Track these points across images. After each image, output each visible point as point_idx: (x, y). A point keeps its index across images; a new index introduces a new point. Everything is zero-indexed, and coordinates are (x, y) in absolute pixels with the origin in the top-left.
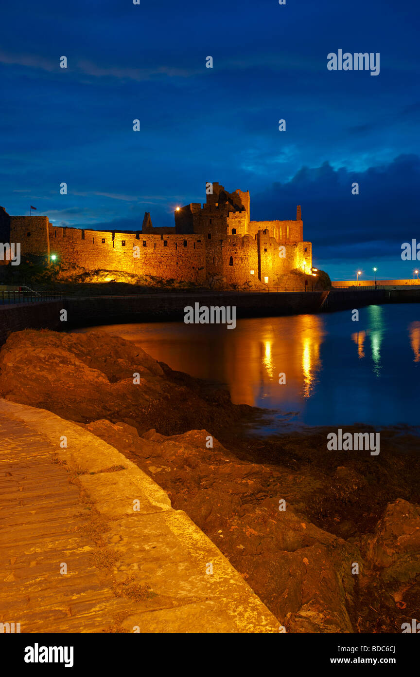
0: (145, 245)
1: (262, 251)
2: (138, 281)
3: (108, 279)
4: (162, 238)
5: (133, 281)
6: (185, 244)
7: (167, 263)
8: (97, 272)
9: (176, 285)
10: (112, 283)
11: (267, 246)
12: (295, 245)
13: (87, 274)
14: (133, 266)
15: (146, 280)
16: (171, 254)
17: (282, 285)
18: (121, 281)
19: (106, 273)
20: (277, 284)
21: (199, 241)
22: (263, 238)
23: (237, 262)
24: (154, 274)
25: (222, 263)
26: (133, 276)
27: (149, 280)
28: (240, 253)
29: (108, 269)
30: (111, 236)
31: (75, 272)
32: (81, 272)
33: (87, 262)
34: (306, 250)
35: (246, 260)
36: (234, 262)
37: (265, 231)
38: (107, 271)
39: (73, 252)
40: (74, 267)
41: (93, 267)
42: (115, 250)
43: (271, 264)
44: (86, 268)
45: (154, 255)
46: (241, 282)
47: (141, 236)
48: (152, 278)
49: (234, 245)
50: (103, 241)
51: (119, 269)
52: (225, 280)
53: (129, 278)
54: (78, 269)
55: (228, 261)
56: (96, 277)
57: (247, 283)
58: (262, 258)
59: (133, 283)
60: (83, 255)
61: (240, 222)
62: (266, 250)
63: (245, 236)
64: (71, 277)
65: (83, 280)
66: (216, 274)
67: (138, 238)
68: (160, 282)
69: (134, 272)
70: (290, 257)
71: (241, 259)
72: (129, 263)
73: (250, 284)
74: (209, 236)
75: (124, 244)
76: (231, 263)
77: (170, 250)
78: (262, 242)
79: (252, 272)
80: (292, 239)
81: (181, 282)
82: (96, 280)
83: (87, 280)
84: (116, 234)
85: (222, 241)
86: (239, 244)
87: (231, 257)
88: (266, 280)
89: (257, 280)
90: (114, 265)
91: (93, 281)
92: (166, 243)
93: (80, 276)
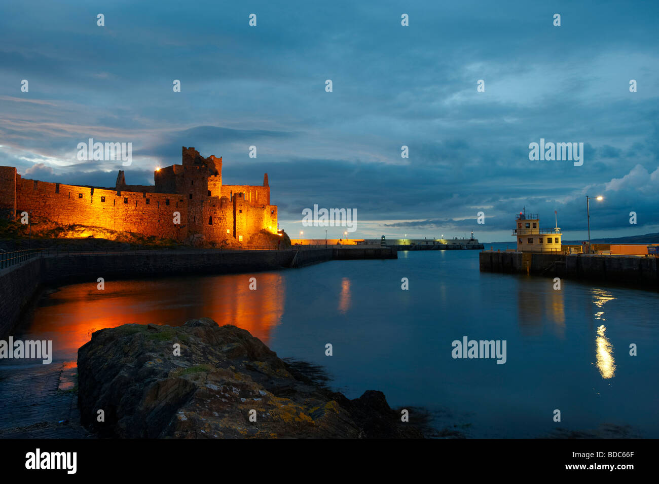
0: (126, 202)
1: (237, 212)
2: (118, 237)
3: (85, 235)
4: (144, 196)
5: (113, 237)
6: (168, 203)
7: (149, 221)
8: (72, 227)
9: (158, 242)
10: (90, 239)
11: (242, 208)
12: (264, 207)
13: (61, 229)
14: (112, 222)
15: (126, 237)
16: (153, 211)
17: (254, 243)
18: (99, 237)
19: (83, 229)
20: (249, 242)
21: (181, 201)
22: (239, 200)
23: (216, 221)
24: (135, 230)
25: (202, 222)
26: (112, 232)
27: (129, 236)
28: (219, 214)
29: (85, 224)
30: (90, 191)
31: (46, 227)
32: (54, 226)
33: (61, 217)
34: (272, 213)
35: (224, 220)
36: (213, 222)
37: (241, 195)
38: (84, 226)
39: (45, 206)
40: (45, 222)
41: (66, 223)
42: (93, 205)
43: (245, 225)
44: (60, 223)
45: (135, 212)
46: (219, 240)
47: (122, 193)
48: (132, 234)
49: (214, 206)
50: (81, 196)
51: (97, 225)
52: (204, 237)
53: (108, 234)
54: (50, 223)
55: (208, 220)
56: (71, 232)
57: (225, 241)
58: (237, 219)
59: (113, 239)
60: (56, 210)
61: (215, 185)
62: (241, 211)
63: (222, 198)
64: (41, 232)
65: (57, 235)
66: (196, 232)
67: (119, 194)
68: (141, 238)
69: (113, 229)
70: (260, 219)
71: (220, 219)
72: (109, 219)
73: (227, 242)
74: (191, 196)
75: (103, 200)
76: (211, 222)
77: (152, 208)
78: (238, 204)
79: (228, 231)
80: (260, 202)
81: (162, 239)
82: (70, 235)
83: (62, 235)
84: (95, 189)
85: (203, 201)
86: (219, 204)
87: (211, 216)
88: (241, 238)
89: (233, 239)
90: (91, 220)
91: (68, 237)
92: (148, 201)
93: (53, 231)
